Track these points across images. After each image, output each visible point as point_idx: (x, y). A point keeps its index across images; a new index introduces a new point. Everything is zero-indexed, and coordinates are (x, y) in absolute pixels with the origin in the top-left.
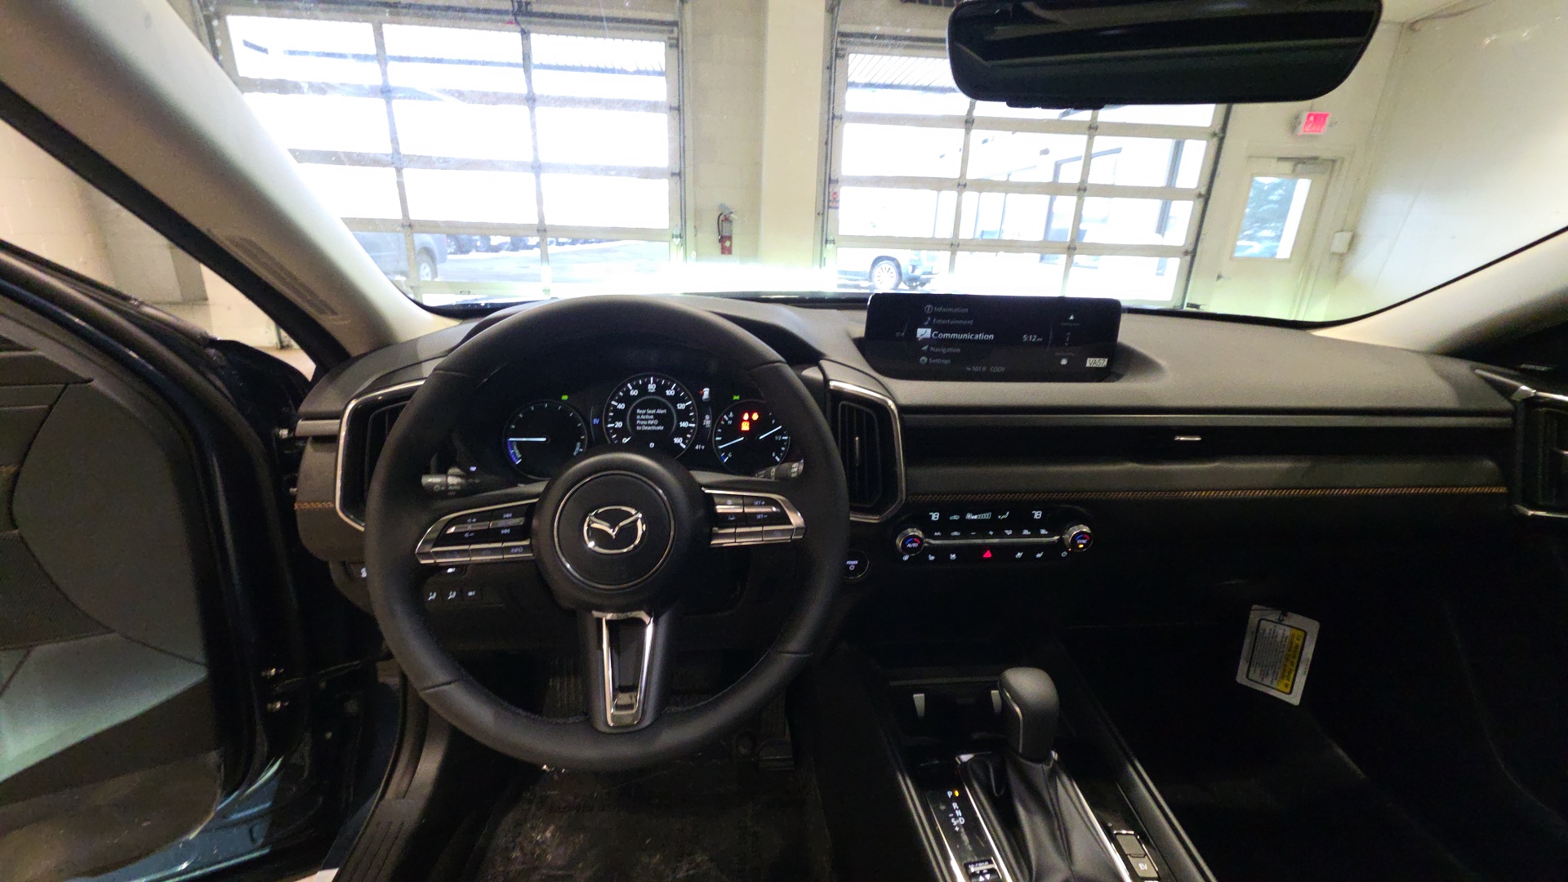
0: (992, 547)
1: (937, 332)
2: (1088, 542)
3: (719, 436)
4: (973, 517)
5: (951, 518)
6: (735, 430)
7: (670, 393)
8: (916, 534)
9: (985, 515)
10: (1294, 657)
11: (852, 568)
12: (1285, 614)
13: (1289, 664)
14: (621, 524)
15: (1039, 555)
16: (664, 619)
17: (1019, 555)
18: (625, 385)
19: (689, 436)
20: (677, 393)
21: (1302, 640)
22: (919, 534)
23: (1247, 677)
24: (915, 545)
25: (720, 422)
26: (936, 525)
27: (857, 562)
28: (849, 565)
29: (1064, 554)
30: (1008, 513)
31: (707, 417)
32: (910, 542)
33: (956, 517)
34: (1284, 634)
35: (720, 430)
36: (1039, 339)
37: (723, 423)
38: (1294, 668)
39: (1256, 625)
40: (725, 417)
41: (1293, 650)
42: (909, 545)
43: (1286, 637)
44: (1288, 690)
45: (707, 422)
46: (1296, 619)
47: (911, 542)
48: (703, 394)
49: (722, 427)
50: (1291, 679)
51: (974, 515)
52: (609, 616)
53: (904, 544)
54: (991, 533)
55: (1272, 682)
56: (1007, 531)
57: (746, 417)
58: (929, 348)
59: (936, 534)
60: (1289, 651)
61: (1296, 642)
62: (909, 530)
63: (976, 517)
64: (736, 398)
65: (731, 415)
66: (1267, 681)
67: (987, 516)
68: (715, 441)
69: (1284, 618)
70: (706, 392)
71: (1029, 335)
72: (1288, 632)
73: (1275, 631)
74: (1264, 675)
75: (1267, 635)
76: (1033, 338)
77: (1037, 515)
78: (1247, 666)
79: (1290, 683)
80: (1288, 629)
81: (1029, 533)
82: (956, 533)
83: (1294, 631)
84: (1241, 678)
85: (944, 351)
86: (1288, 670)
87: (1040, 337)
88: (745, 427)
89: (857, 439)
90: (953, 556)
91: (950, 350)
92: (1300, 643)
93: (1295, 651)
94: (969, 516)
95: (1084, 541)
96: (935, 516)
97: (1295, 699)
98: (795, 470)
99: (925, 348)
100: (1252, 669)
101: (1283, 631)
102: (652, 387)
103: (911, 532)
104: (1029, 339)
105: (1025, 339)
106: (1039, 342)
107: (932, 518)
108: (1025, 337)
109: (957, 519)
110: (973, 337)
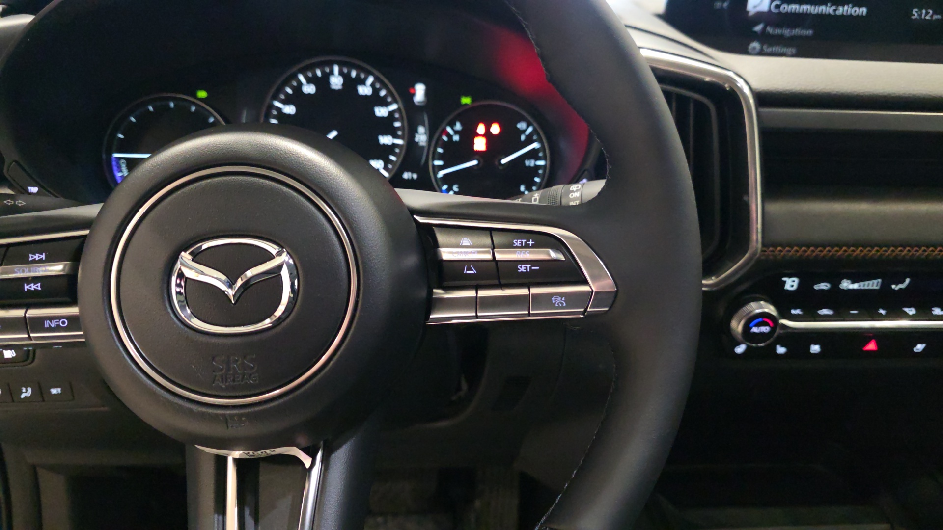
0: (879, 335)
1: (778, 3)
3: (439, 159)
4: (851, 286)
5: (816, 287)
6: (463, 150)
7: (365, 90)
8: (766, 310)
9: (871, 282)
14: (249, 273)
16: (341, 456)
17: (920, 347)
18: (294, 77)
19: (393, 158)
20: (376, 91)
22: (770, 309)
24: (765, 329)
25: (440, 136)
30: (908, 281)
31: (421, 129)
32: (756, 325)
33: (824, 286)
35: (440, 150)
36: (936, 17)
37: (445, 138)
40: (449, 129)
42: (755, 330)
45: (422, 137)
47: (758, 325)
48: (413, 94)
49: (444, 145)
51: (853, 282)
52: (237, 454)
53: (747, 328)
54: (882, 312)
56: (906, 310)
57: (481, 129)
58: (764, 29)
59: (793, 312)
62: (753, 305)
63: (855, 286)
64: (466, 100)
65: (458, 126)
67: (873, 284)
68: (434, 166)
70: (420, 92)
71: (921, 9)
76: (927, 13)
81: (941, 314)
82: (825, 312)
85: (787, 32)
87: (937, 14)
88: (480, 144)
90: (815, 349)
91: (797, 32)
94: (846, 285)
96: (791, 284)
98: (577, 194)
99: (758, 28)
102: (336, 82)
103: (756, 307)
104: (920, 15)
105: (914, 15)
106: (937, 20)
107: (788, 287)
108: (914, 12)
109: (825, 288)
110: (835, 10)
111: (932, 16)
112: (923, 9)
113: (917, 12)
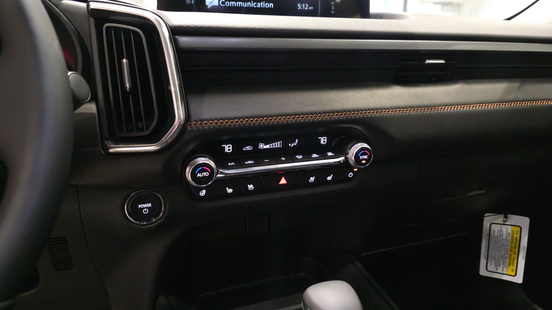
0: (285, 173)
2: (369, 157)
4: (265, 147)
8: (207, 163)
10: (515, 248)
11: (146, 212)
12: (506, 217)
13: (512, 253)
15: (329, 178)
17: (312, 179)
21: (519, 234)
22: (211, 163)
23: (487, 270)
24: (205, 174)
26: (229, 157)
27: (150, 205)
28: (142, 209)
29: (351, 175)
30: (297, 140)
32: (199, 172)
33: (248, 148)
34: (507, 231)
36: (311, 8)
38: (516, 256)
39: (488, 229)
41: (514, 243)
42: (199, 175)
43: (509, 234)
44: (514, 274)
46: (514, 219)
47: (201, 172)
50: (515, 265)
51: (266, 144)
53: (193, 175)
54: (284, 159)
55: (503, 271)
59: (229, 164)
60: (512, 243)
61: (515, 236)
62: (198, 159)
63: (268, 146)
66: (500, 270)
67: (278, 145)
69: (507, 219)
71: (302, 4)
72: (510, 229)
73: (501, 230)
74: (497, 265)
75: (496, 234)
76: (305, 6)
77: (323, 140)
78: (485, 261)
79: (514, 268)
80: (510, 227)
81: (318, 156)
83: (514, 228)
84: (483, 272)
86: (512, 258)
87: (311, 6)
89: (124, 60)
90: (251, 187)
92: (518, 236)
93: (516, 243)
94: (262, 146)
95: (366, 157)
96: (228, 148)
97: (519, 279)
100: (489, 263)
101: (507, 230)
103: (201, 160)
104: (302, 7)
105: (299, 7)
106: (311, 10)
107: (226, 150)
108: (298, 6)
109: (250, 149)
110: (256, 5)
111: (308, 8)
112: (303, 4)
113: (300, 5)
